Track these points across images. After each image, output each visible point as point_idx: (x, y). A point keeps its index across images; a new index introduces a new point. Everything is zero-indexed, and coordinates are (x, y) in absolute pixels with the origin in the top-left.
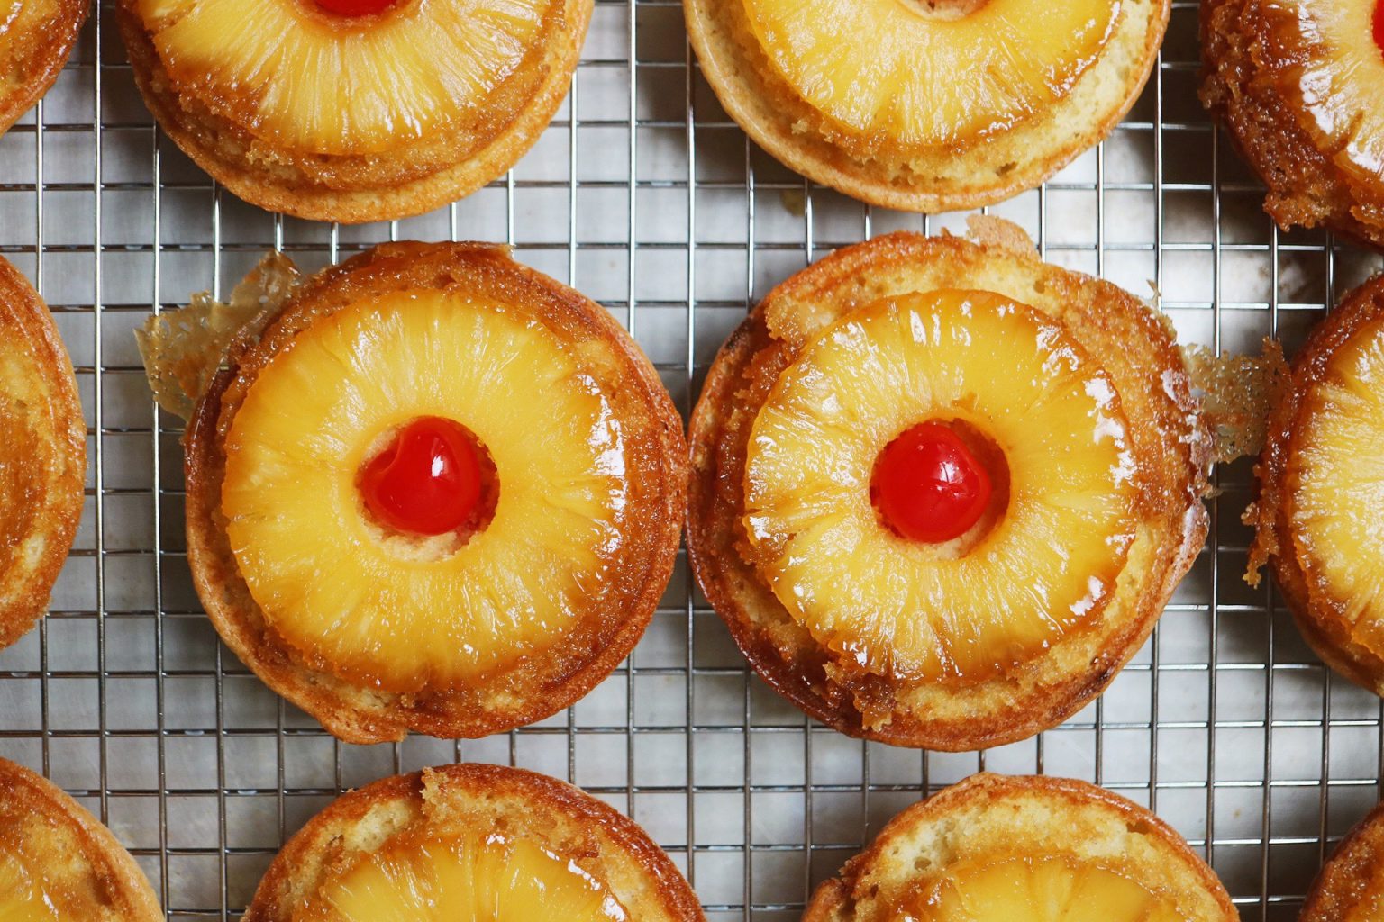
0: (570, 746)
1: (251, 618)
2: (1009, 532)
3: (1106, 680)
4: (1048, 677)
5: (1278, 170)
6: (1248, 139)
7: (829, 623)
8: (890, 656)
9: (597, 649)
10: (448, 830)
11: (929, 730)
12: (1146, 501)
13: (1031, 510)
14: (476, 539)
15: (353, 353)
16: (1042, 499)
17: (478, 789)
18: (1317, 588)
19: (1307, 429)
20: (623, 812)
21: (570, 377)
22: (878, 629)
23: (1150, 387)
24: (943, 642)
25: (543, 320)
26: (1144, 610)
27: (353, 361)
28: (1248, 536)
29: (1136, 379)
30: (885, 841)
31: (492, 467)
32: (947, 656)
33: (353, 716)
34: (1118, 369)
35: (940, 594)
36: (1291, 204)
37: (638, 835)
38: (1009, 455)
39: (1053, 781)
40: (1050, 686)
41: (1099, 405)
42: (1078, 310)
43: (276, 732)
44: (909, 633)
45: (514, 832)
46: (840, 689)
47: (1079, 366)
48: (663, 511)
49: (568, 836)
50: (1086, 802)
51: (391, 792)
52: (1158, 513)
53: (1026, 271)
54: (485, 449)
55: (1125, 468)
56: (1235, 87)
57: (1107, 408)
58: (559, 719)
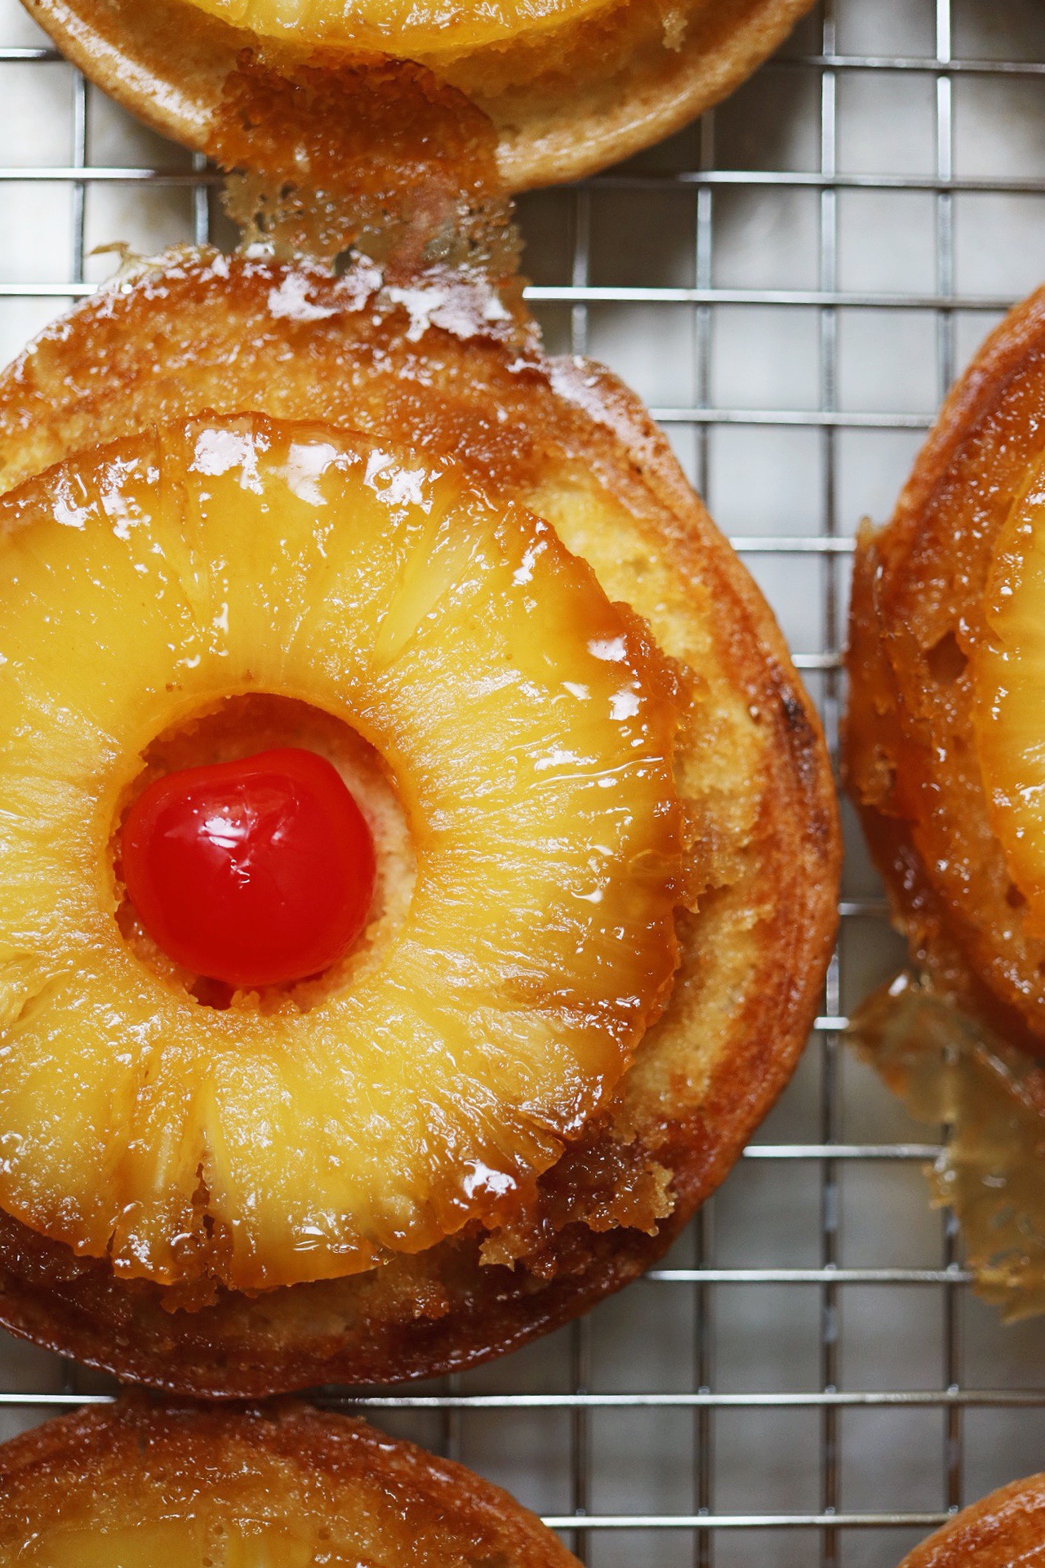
2: (410, 762)
3: (800, 710)
4: (738, 821)
7: (403, 1206)
8: (528, 1121)
11: (724, 1102)
12: (493, 463)
13: (388, 697)
16: (378, 665)
22: (463, 1120)
23: (285, 346)
24: (558, 1002)
26: (705, 570)
29: (255, 367)
32: (588, 1010)
34: (219, 394)
35: (460, 961)
38: (261, 686)
40: (757, 827)
41: (249, 463)
42: (69, 411)
44: (504, 1061)
46: (543, 1254)
47: (156, 463)
52: (527, 451)
55: (400, 473)
57: (265, 448)
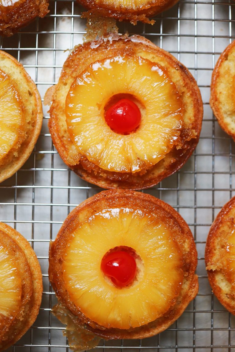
0: (200, 225)
1: (160, 321)
2: (138, 94)
3: (182, 66)
4: (182, 83)
5: (31, 13)
6: (22, 22)
7: (165, 148)
8: (175, 130)
9: (172, 217)
10: (225, 263)
11: (197, 119)
12: (129, 53)
13: (131, 87)
14: (138, 253)
15: (81, 289)
16: (128, 84)
17: (213, 253)
18: (156, 3)
19: (108, 5)
20: (220, 210)
21: (89, 224)
22: (166, 133)
23: (95, 52)
24: (171, 114)
25: (72, 232)
26: (162, 54)
27: (84, 289)
28: (140, 23)
29: (93, 56)
30: (230, 132)
31: (116, 248)
32: (175, 113)
33: (190, 290)
34: (90, 61)
35: (156, 115)
36: (42, 9)
37: (227, 206)
38: (115, 93)
39: (212, 82)
40: (184, 83)
41: (100, 66)
42: (72, 73)
43: (194, 313)
44: (167, 124)
45: (226, 243)
46: (184, 145)
47: (89, 72)
48: (130, 197)
49: (227, 226)
50: (219, 72)
51: (213, 279)
52: (133, 50)
53: (60, 88)
54: (111, 250)
55: (120, 59)
56: (7, 26)
57: (101, 64)
58: (192, 229)
